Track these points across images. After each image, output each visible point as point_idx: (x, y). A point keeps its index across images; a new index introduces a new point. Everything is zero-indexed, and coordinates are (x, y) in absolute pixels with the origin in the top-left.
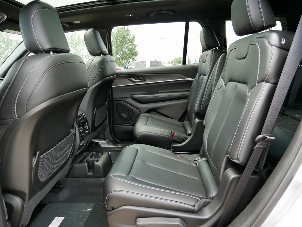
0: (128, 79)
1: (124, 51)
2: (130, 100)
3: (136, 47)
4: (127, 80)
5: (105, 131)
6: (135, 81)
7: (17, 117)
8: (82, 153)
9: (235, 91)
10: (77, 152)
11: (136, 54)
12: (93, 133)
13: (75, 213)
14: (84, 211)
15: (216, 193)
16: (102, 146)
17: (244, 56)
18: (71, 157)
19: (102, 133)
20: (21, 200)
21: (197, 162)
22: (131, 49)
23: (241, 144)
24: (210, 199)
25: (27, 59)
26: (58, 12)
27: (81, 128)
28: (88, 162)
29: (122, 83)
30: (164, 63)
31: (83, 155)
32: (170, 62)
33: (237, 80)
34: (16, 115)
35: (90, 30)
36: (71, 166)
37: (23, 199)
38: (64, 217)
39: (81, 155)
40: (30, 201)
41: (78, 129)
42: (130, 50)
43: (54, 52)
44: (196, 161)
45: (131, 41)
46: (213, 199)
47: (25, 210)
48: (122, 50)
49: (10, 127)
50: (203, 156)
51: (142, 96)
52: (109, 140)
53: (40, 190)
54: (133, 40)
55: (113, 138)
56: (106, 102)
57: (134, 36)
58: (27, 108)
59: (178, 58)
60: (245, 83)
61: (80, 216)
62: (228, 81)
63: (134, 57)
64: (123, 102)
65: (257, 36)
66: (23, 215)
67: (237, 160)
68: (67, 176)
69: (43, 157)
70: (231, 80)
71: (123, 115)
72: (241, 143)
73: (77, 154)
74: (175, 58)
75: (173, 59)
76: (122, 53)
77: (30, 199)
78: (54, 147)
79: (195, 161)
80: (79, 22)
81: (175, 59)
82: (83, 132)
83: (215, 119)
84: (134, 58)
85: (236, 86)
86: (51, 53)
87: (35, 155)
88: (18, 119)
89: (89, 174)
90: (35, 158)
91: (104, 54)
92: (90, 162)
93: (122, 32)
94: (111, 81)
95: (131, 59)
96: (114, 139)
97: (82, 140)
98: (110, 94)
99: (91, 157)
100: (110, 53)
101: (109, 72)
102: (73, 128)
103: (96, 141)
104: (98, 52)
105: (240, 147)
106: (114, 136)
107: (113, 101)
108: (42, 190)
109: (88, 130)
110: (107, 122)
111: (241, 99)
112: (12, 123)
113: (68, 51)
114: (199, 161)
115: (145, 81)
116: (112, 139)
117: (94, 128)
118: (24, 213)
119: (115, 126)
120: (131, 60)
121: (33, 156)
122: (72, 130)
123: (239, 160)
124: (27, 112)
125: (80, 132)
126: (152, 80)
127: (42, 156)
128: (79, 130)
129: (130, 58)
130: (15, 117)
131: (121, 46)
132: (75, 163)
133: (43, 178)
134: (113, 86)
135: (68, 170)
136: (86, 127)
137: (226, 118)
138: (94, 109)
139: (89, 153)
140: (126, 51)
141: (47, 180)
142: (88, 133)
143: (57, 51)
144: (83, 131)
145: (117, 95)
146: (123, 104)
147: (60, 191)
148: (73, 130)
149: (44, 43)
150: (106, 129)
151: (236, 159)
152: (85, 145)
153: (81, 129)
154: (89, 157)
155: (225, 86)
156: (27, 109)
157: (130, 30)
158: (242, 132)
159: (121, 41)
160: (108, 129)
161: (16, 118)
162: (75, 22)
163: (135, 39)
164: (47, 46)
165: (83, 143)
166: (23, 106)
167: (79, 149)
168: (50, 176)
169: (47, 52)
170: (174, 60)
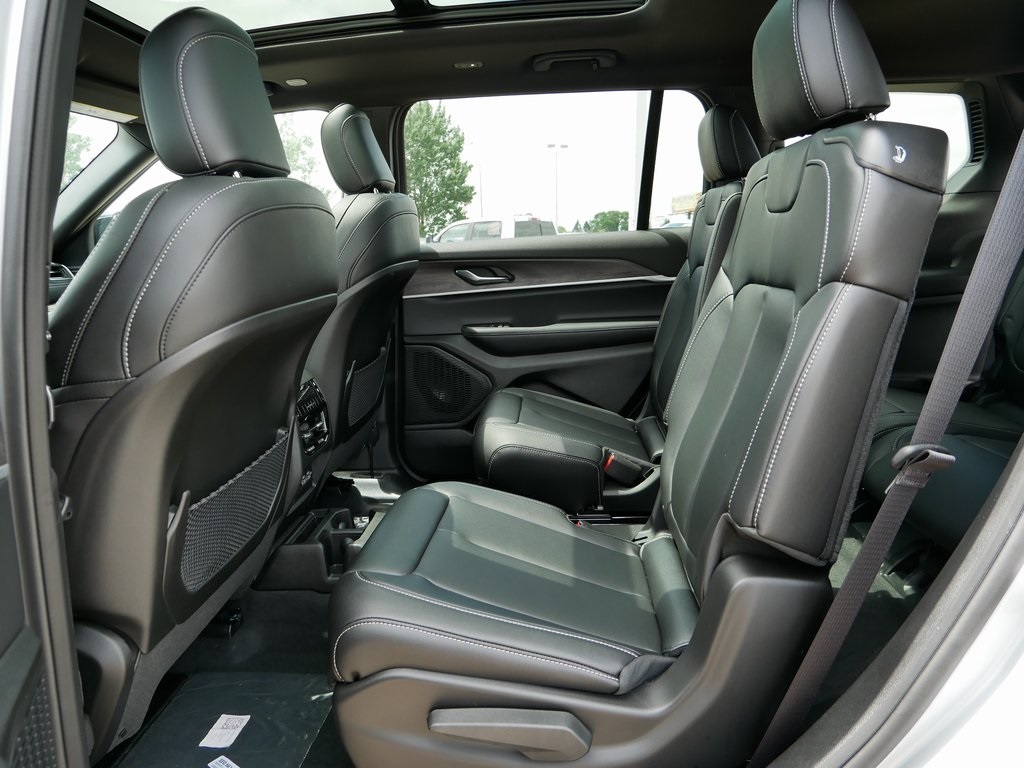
0: (456, 274)
1: (426, 186)
2: (460, 344)
3: (469, 173)
4: (452, 278)
5: (374, 444)
6: (480, 281)
7: (129, 375)
8: (303, 511)
9: (761, 314)
10: (291, 505)
11: (466, 196)
12: (342, 447)
13: (285, 703)
14: (314, 698)
15: (691, 636)
16: (364, 493)
17: (789, 203)
18: (275, 520)
19: (366, 451)
20: (126, 646)
21: (642, 544)
22: (451, 178)
23: (764, 477)
24: (670, 656)
25: (165, 192)
26: (257, 44)
27: (306, 427)
28: (324, 539)
29: (438, 287)
30: (562, 229)
31: (306, 518)
32: (582, 225)
33: (767, 278)
34: (128, 370)
35: (341, 110)
36: (270, 550)
37: (132, 644)
38: (247, 718)
39: (302, 518)
40: (154, 651)
41: (299, 429)
42: (447, 184)
43: (244, 174)
44: (637, 543)
45: (453, 152)
46: (678, 656)
47: (136, 678)
48: (419, 181)
49: (104, 406)
50: (661, 525)
51: (500, 329)
52: (387, 474)
53: (182, 620)
54: (458, 148)
55: (400, 468)
56: (383, 349)
57: (460, 134)
58: (162, 347)
59: (606, 212)
60: (787, 286)
61: (302, 714)
62: (744, 281)
63: (460, 205)
64: (439, 351)
65: (826, 140)
66: (130, 696)
67: (753, 527)
68: (255, 586)
69: (197, 510)
70: (751, 280)
71: (436, 393)
72: (766, 472)
73: (290, 512)
74: (597, 213)
75: (590, 217)
76: (418, 191)
77: (152, 644)
78: (230, 482)
79: (634, 540)
80: (303, 83)
81: (597, 216)
82: (313, 441)
83: (700, 404)
84: (460, 209)
85: (765, 296)
86: (237, 174)
87: (174, 501)
88: (132, 381)
89: (330, 578)
90: (175, 512)
91: (383, 189)
92: (332, 541)
93: (420, 122)
94: (401, 280)
95: (451, 213)
96: (405, 471)
97: (307, 467)
98: (396, 321)
99: (336, 526)
100: (401, 187)
101: (399, 248)
102: (284, 424)
103: (344, 478)
104: (366, 181)
105: (761, 487)
106: (403, 463)
107: (403, 343)
108: (187, 622)
109: (328, 433)
110: (382, 414)
111: (775, 337)
112: (111, 395)
113: (283, 172)
114: (647, 542)
115: (511, 280)
116: (396, 471)
117: (344, 431)
118: (132, 691)
119: (407, 427)
120: (448, 217)
121: (171, 505)
122: (280, 431)
123: (758, 527)
124: (161, 360)
125: (303, 439)
126: (537, 280)
127: (194, 506)
128: (301, 433)
129: (447, 208)
130: (123, 376)
131: (417, 170)
132: (283, 543)
133: (192, 583)
134: (404, 297)
135: (262, 561)
136: (321, 427)
137: (731, 398)
138: (346, 368)
139: (328, 513)
140: (432, 184)
141: (204, 587)
142: (328, 447)
143: (252, 170)
144: (311, 439)
145: (417, 326)
146: (436, 357)
147: (233, 632)
148: (284, 432)
149: (215, 144)
150: (378, 438)
151: (750, 524)
152: (314, 485)
153: (306, 432)
154: (327, 525)
155: (735, 297)
156: (162, 352)
157: (446, 117)
158: (770, 439)
159: (419, 152)
160: (385, 437)
161: (126, 378)
162: (289, 83)
163: (464, 146)
164: (224, 154)
165: (309, 477)
166: (151, 341)
167: (298, 496)
168: (213, 575)
169: (225, 171)
170: (593, 219)
